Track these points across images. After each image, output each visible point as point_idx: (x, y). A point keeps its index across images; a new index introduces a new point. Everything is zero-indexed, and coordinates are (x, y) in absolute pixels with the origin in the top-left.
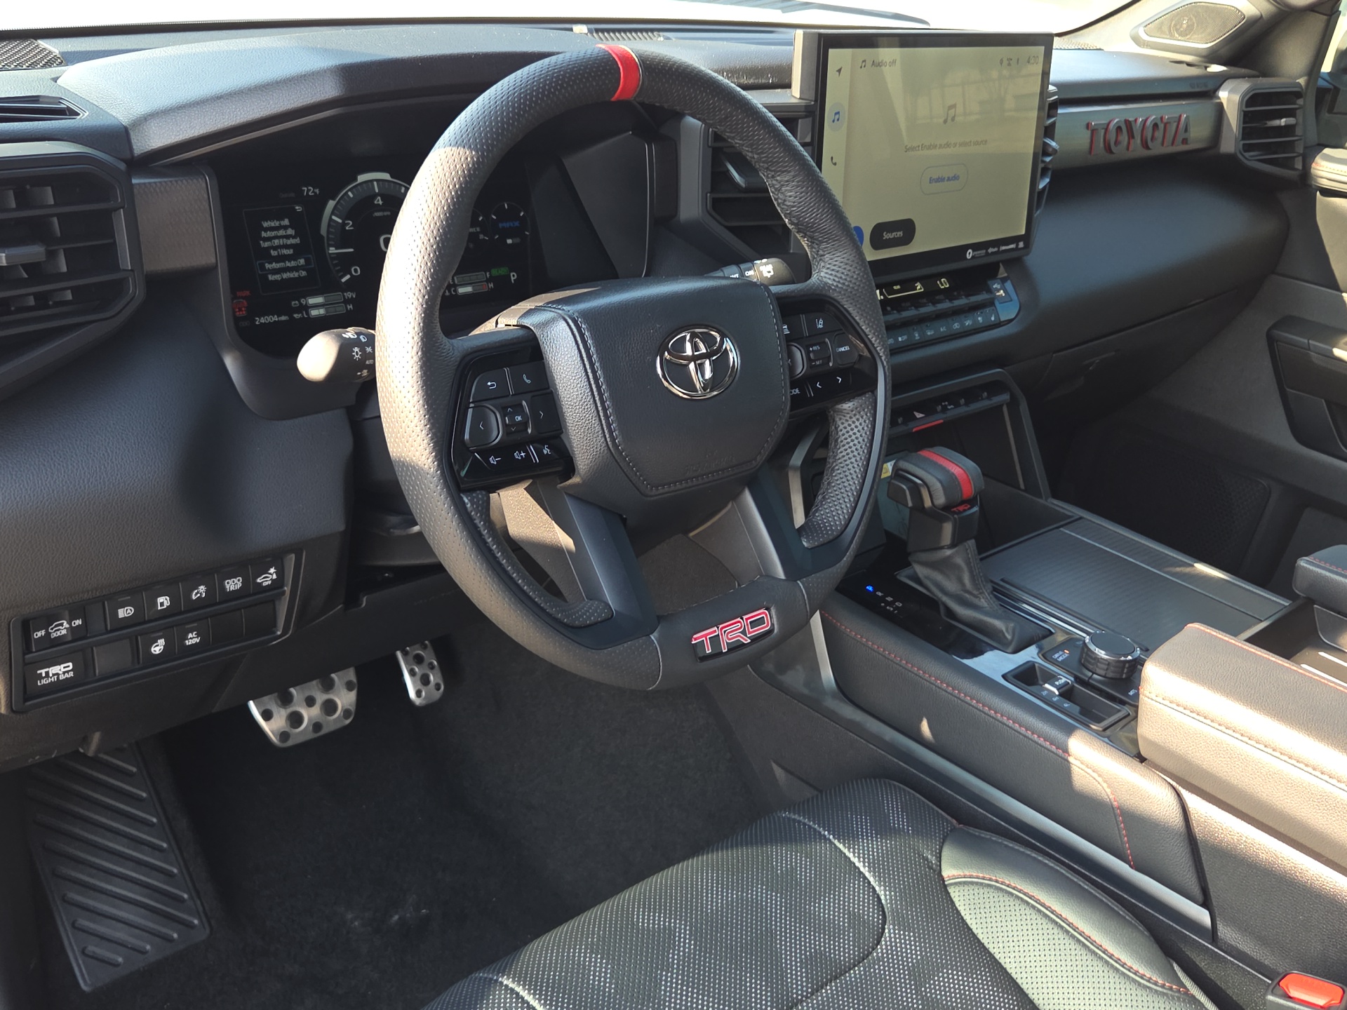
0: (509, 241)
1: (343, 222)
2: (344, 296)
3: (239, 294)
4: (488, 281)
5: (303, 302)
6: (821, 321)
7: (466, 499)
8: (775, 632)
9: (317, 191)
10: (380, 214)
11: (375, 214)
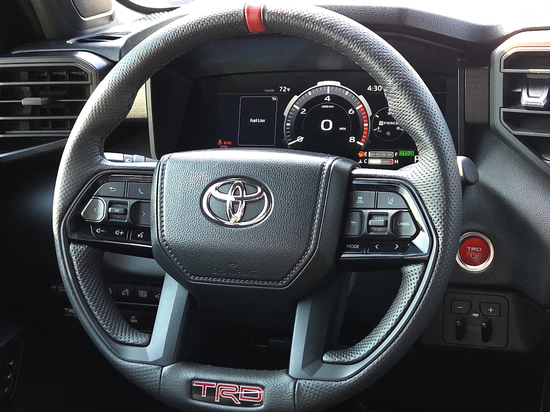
1: (300, 109)
4: (395, 158)
6: (392, 200)
7: (71, 246)
8: (263, 406)
9: (289, 89)
10: (327, 107)
11: (324, 107)
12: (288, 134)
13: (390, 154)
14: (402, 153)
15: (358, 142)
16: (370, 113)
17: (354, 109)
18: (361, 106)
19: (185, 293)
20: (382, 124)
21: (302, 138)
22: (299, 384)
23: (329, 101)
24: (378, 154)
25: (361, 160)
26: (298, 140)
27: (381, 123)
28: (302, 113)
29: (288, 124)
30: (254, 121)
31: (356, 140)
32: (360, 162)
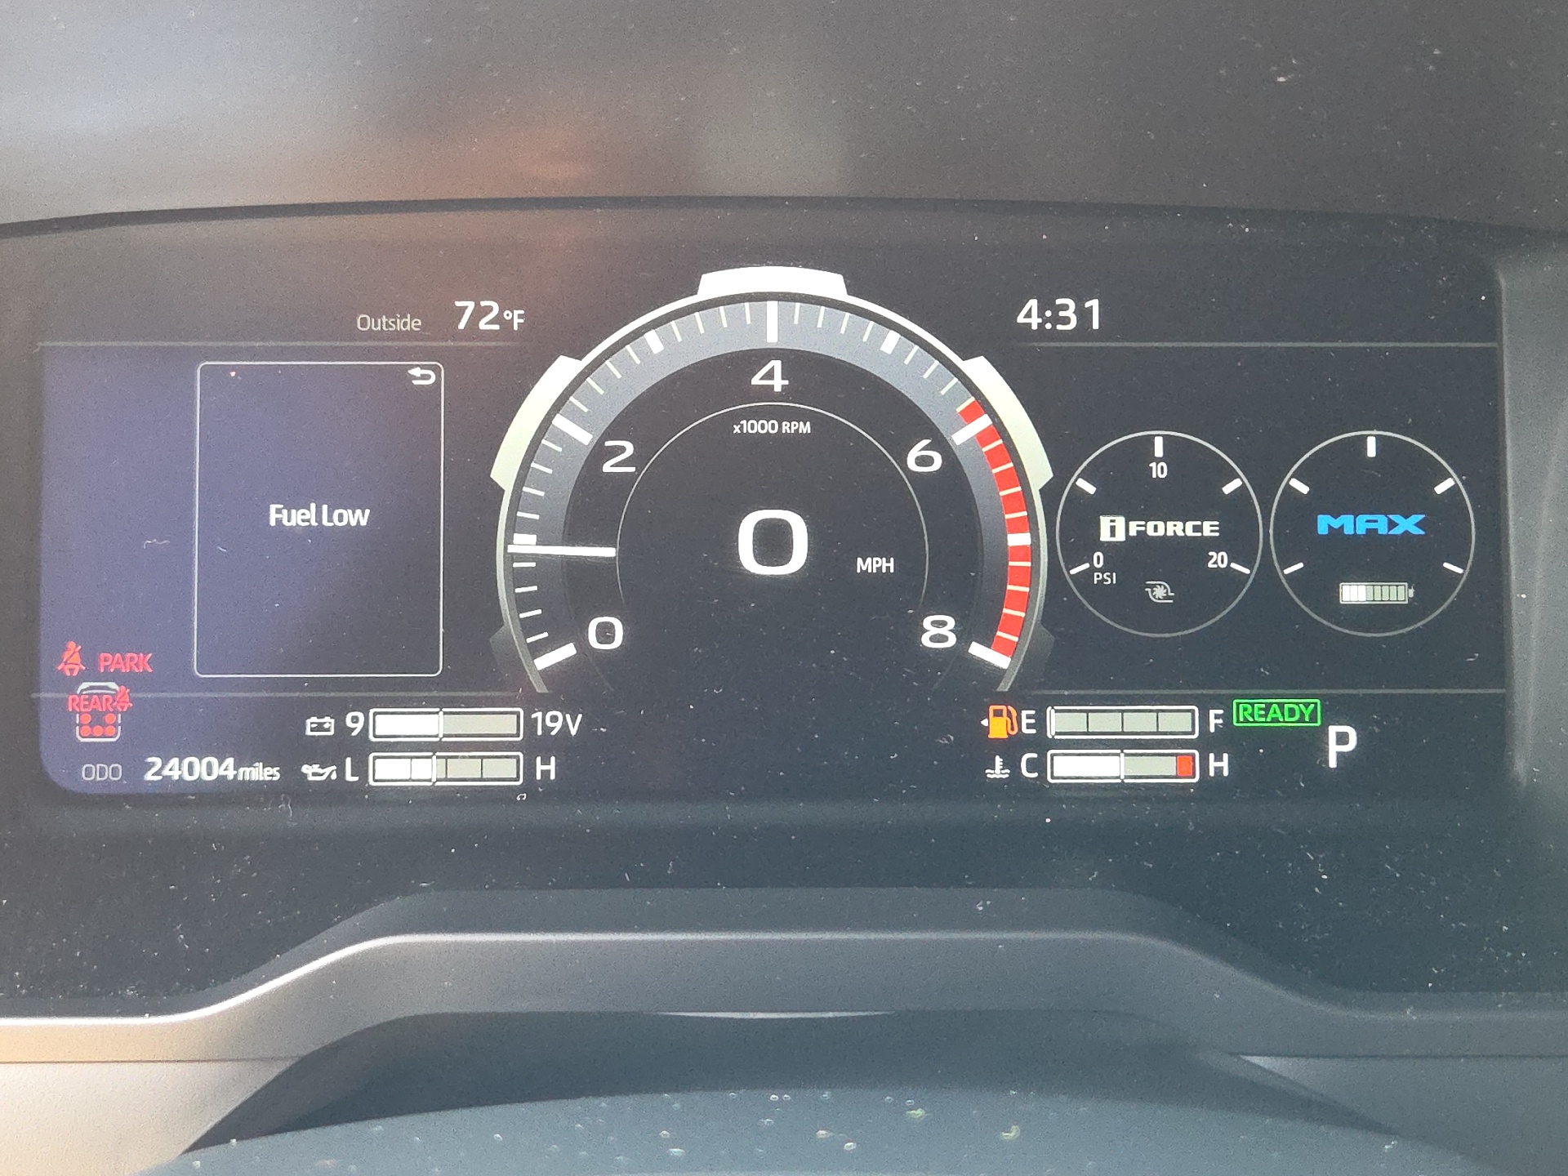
0: (1353, 593)
1: (599, 445)
2: (531, 724)
3: (107, 661)
4: (1207, 743)
5: (355, 722)
9: (516, 318)
10: (769, 427)
11: (747, 427)
12: (523, 603)
13: (1179, 721)
14: (1249, 712)
15: (977, 650)
16: (1039, 469)
17: (940, 443)
18: (984, 422)
20: (1120, 537)
21: (621, 626)
23: (778, 389)
24: (1106, 717)
25: (998, 760)
27: (1113, 528)
28: (607, 468)
29: (526, 541)
30: (298, 517)
31: (965, 634)
32: (998, 771)
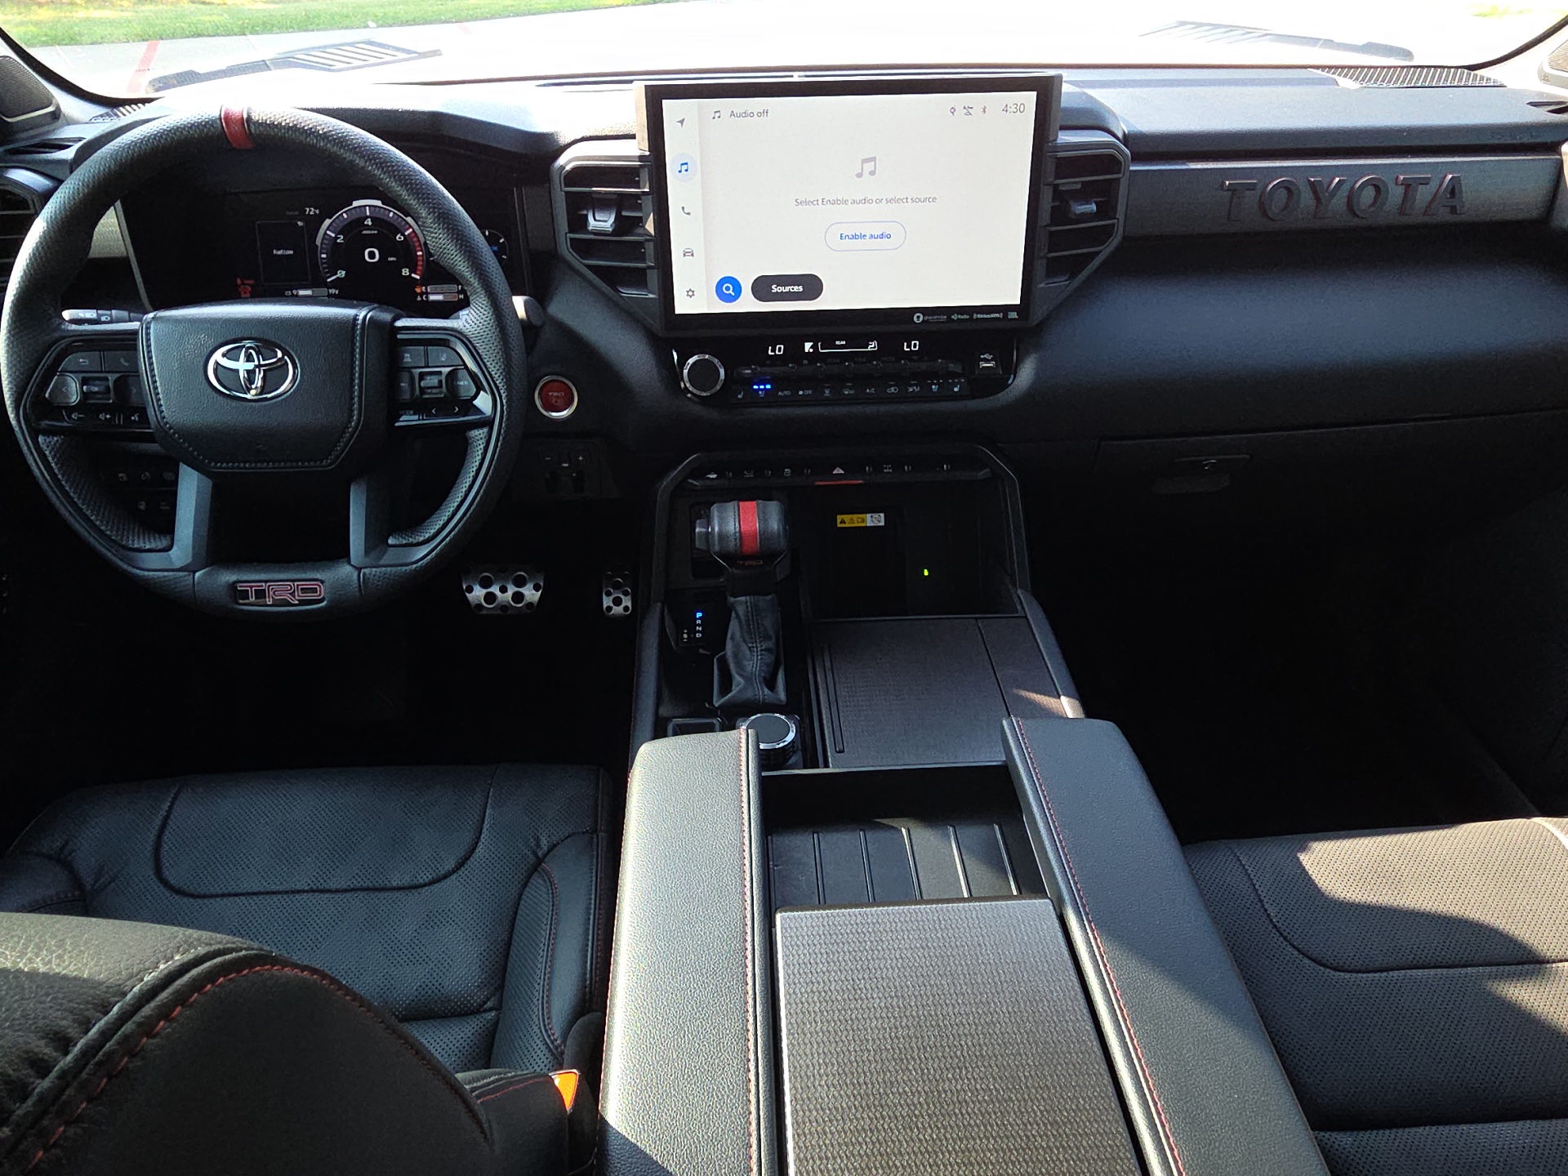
1: (336, 236)
3: (246, 282)
5: (295, 292)
6: (445, 356)
7: (41, 439)
8: (325, 603)
9: (317, 212)
10: (369, 232)
11: (365, 232)
12: (325, 268)
13: (454, 287)
15: (413, 275)
17: (403, 235)
18: (411, 230)
19: (208, 483)
21: (344, 272)
22: (364, 574)
23: (370, 225)
24: (439, 287)
26: (339, 275)
28: (338, 241)
29: (324, 256)
30: (280, 252)
31: (411, 272)
32: (419, 299)
